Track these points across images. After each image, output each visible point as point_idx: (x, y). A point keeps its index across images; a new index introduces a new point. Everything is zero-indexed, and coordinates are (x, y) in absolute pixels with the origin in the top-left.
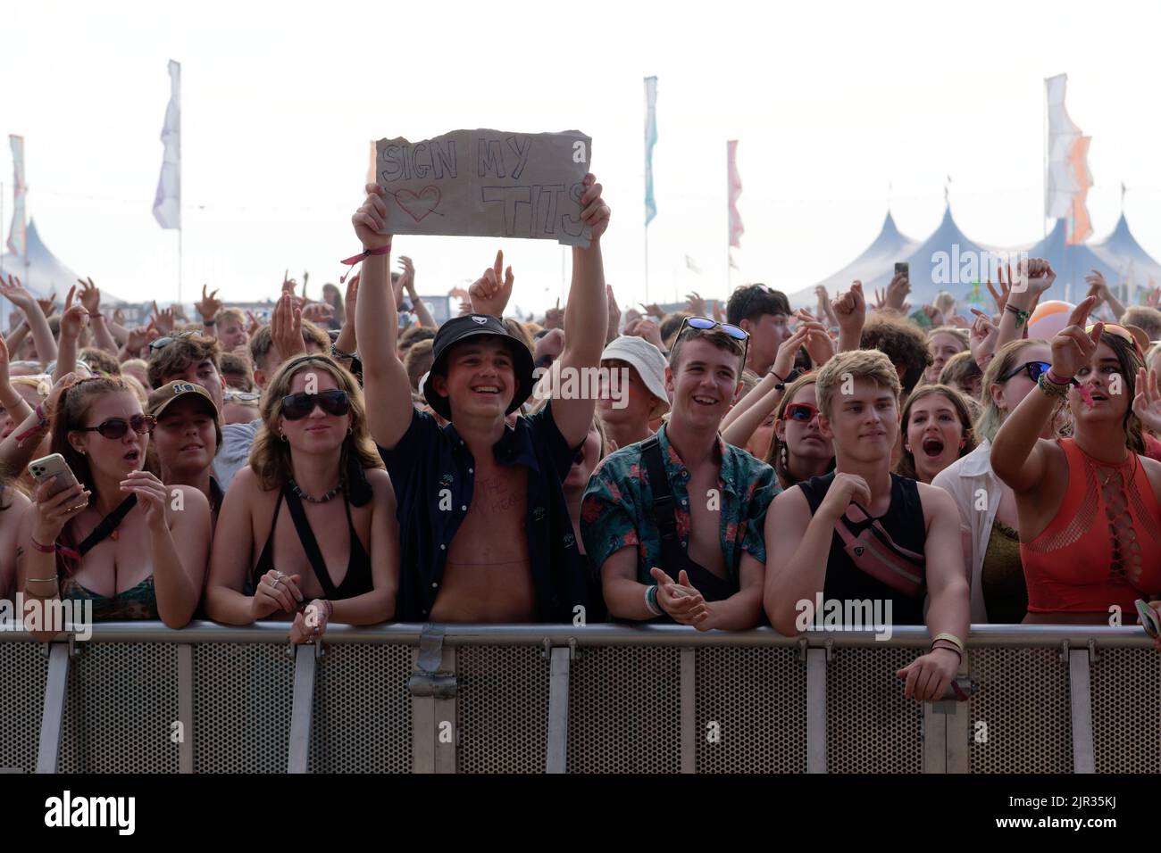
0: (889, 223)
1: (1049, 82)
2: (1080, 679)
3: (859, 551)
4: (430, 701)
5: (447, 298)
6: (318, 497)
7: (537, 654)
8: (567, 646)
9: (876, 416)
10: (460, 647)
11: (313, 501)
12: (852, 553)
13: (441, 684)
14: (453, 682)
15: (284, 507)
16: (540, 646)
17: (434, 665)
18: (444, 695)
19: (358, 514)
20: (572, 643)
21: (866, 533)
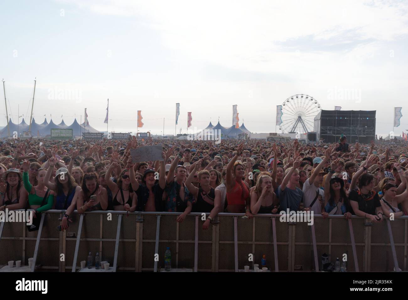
0: (210, 123)
1: (234, 106)
2: (235, 221)
3: (204, 198)
4: (139, 223)
5: (147, 133)
6: (125, 190)
7: (155, 216)
8: (160, 215)
9: (207, 179)
10: (144, 215)
11: (124, 190)
12: (203, 198)
13: (141, 221)
14: (142, 220)
15: (120, 191)
16: (156, 215)
17: (140, 218)
18: (141, 222)
19: (131, 194)
20: (161, 215)
21: (205, 195)
